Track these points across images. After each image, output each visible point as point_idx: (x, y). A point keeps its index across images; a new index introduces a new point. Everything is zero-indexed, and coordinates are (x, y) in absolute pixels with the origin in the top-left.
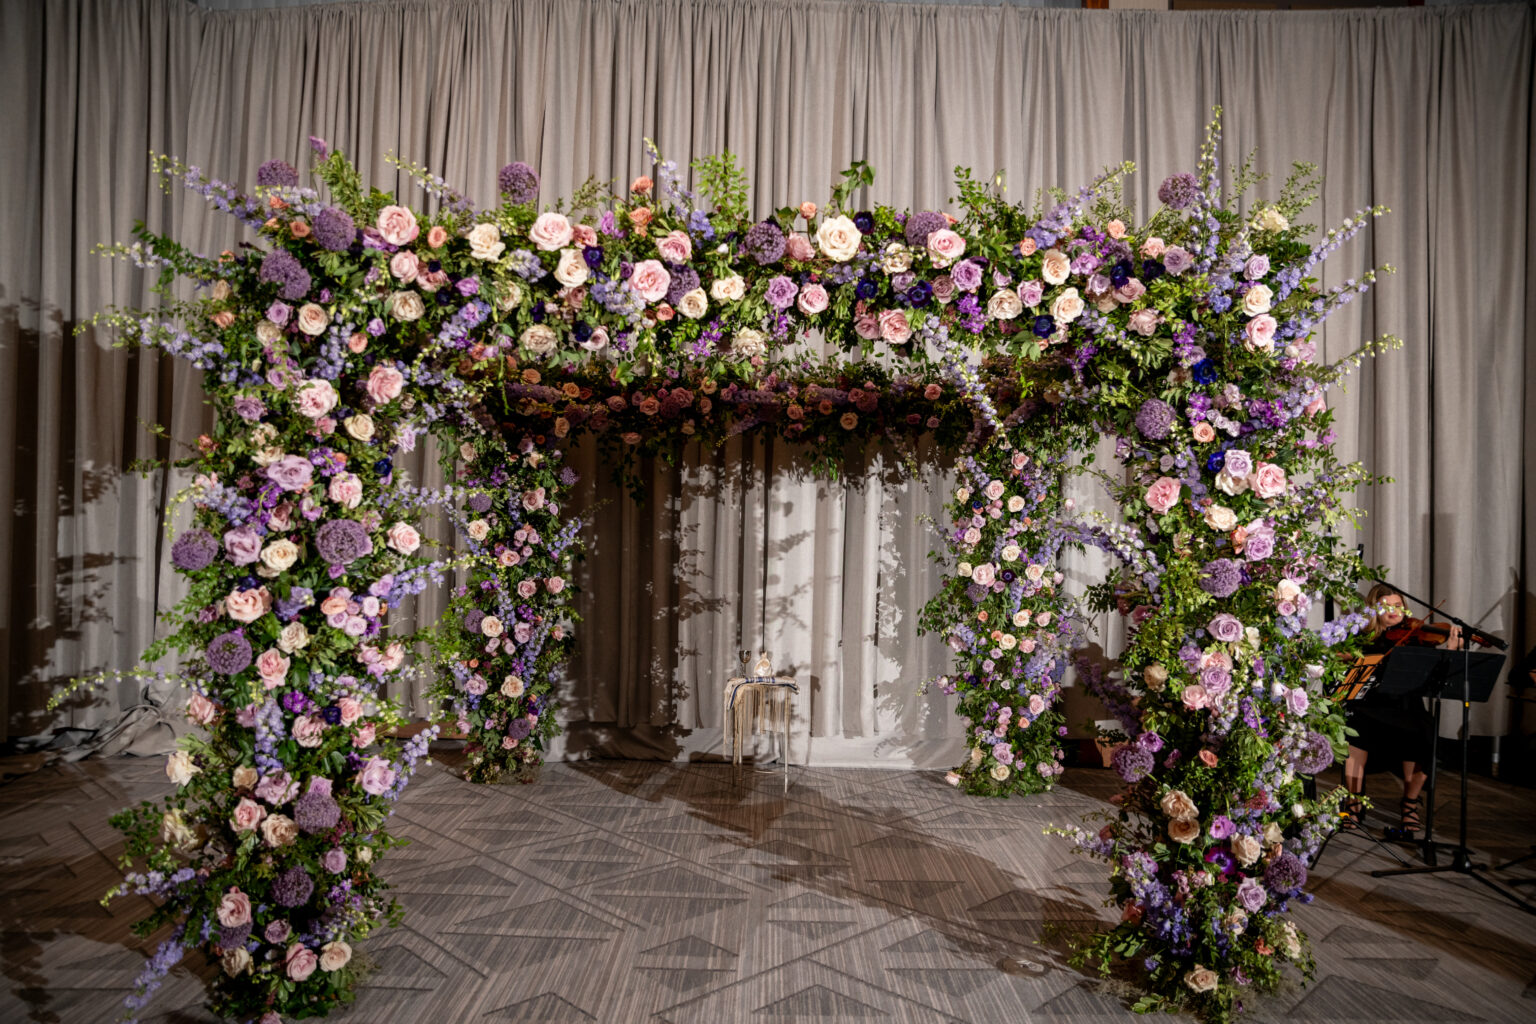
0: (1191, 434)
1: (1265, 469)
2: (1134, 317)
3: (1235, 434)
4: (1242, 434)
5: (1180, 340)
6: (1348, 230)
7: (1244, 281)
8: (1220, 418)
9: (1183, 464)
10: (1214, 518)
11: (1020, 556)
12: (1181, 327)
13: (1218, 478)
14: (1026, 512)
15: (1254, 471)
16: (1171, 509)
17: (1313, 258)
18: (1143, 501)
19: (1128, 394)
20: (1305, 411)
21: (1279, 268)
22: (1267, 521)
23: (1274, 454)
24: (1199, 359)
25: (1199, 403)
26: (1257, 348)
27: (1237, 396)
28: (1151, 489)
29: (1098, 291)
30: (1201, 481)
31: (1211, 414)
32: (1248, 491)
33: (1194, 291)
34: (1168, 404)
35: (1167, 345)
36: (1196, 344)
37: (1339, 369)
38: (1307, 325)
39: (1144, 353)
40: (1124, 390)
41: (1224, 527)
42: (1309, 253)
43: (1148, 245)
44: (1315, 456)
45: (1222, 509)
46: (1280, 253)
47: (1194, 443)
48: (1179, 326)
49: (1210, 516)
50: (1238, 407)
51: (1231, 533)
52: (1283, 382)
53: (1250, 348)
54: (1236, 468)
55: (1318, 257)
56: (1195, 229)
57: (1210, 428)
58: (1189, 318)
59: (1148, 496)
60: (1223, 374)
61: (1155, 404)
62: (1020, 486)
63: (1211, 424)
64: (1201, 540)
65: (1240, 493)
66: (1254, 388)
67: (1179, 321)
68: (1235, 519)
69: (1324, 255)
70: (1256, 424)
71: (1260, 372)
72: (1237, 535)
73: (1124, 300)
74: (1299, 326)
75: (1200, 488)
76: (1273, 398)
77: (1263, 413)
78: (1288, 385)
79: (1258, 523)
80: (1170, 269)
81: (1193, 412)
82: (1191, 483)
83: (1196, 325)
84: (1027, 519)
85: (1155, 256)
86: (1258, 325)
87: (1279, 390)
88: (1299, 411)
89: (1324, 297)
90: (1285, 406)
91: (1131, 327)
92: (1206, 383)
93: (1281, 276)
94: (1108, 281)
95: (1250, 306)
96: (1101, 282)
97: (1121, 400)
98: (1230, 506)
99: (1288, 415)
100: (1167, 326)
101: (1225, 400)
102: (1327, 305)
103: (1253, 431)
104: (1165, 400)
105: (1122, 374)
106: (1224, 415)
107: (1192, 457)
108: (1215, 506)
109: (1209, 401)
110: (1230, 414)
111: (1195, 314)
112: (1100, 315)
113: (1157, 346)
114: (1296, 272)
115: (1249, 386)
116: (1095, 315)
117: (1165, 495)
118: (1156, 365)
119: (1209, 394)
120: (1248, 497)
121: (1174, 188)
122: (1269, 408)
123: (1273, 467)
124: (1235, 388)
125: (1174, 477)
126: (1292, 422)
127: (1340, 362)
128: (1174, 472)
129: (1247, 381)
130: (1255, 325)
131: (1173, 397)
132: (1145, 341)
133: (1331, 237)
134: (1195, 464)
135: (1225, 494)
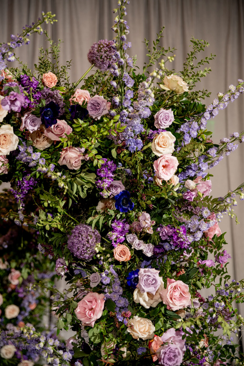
0: (112, 255)
1: (174, 284)
2: (63, 153)
3: (149, 255)
4: (155, 255)
5: (102, 174)
6: (233, 94)
7: (154, 129)
8: (137, 241)
9: (107, 281)
10: (136, 328)
11: (15, 354)
12: (101, 162)
13: (135, 293)
14: (21, 318)
15: (165, 287)
16: (97, 321)
17: (207, 114)
18: (73, 314)
19: (62, 219)
20: (205, 235)
21: (183, 121)
22: (177, 330)
23: (183, 272)
24: (119, 191)
25: (119, 228)
26: (164, 182)
27: (149, 221)
28: (80, 304)
29: (31, 128)
30: (122, 296)
31: (130, 238)
32: (161, 304)
33: (109, 131)
34: (92, 229)
35: (91, 178)
36: (116, 179)
37: (228, 200)
38: (204, 167)
39: (71, 184)
40: (59, 217)
41: (144, 336)
42: (204, 110)
43: (76, 95)
44: (214, 274)
45: (142, 320)
46: (183, 111)
47: (116, 262)
48: (100, 162)
49: (132, 327)
50: (150, 232)
51: (148, 341)
52: (187, 212)
53: (160, 182)
54: (148, 285)
55: (211, 114)
56: (114, 84)
57: (127, 249)
58: (108, 156)
59: (78, 310)
60: (139, 204)
61: (82, 228)
62: (16, 297)
63: (130, 246)
64: (124, 349)
65: (154, 306)
66: (165, 216)
67: (100, 157)
68: (153, 329)
69: (216, 112)
70: (167, 246)
71: (167, 202)
72: (153, 344)
73: (54, 138)
74: (200, 169)
75: (122, 302)
76: (180, 224)
77: (171, 237)
78: (190, 214)
79: (171, 333)
80: (91, 113)
81: (113, 235)
82: (115, 297)
83: (116, 162)
84: (22, 323)
85: (80, 103)
86: (163, 163)
87: (184, 218)
88: (199, 235)
89: (217, 146)
90: (188, 232)
91: (61, 162)
92: (126, 211)
93: (183, 128)
94: (39, 122)
95: (158, 148)
96: (33, 121)
97: (54, 225)
98: (148, 317)
99: (190, 239)
100: (91, 161)
101: (139, 225)
102: (219, 152)
103: (165, 252)
104: (90, 225)
105: (57, 203)
106: (140, 238)
107: (115, 274)
108: (137, 318)
109: (127, 227)
110: (146, 238)
111: (114, 153)
112: (35, 150)
113: (82, 178)
114: (195, 125)
115: (161, 215)
116: (30, 150)
117: (91, 309)
118: (82, 195)
119: (128, 220)
120: (163, 309)
121: (99, 51)
122: (176, 233)
123: (180, 283)
124: (148, 216)
125: (100, 292)
126: (194, 245)
127: (229, 195)
128: (100, 289)
129: (158, 210)
130: (161, 162)
131: (98, 222)
132: (73, 174)
133: (220, 99)
134: (118, 281)
135: (143, 307)
